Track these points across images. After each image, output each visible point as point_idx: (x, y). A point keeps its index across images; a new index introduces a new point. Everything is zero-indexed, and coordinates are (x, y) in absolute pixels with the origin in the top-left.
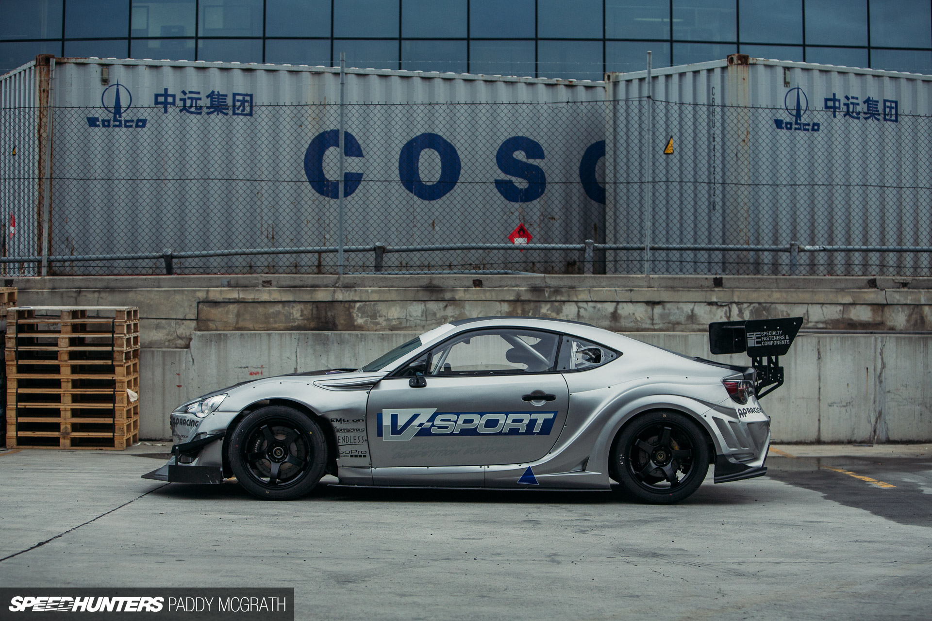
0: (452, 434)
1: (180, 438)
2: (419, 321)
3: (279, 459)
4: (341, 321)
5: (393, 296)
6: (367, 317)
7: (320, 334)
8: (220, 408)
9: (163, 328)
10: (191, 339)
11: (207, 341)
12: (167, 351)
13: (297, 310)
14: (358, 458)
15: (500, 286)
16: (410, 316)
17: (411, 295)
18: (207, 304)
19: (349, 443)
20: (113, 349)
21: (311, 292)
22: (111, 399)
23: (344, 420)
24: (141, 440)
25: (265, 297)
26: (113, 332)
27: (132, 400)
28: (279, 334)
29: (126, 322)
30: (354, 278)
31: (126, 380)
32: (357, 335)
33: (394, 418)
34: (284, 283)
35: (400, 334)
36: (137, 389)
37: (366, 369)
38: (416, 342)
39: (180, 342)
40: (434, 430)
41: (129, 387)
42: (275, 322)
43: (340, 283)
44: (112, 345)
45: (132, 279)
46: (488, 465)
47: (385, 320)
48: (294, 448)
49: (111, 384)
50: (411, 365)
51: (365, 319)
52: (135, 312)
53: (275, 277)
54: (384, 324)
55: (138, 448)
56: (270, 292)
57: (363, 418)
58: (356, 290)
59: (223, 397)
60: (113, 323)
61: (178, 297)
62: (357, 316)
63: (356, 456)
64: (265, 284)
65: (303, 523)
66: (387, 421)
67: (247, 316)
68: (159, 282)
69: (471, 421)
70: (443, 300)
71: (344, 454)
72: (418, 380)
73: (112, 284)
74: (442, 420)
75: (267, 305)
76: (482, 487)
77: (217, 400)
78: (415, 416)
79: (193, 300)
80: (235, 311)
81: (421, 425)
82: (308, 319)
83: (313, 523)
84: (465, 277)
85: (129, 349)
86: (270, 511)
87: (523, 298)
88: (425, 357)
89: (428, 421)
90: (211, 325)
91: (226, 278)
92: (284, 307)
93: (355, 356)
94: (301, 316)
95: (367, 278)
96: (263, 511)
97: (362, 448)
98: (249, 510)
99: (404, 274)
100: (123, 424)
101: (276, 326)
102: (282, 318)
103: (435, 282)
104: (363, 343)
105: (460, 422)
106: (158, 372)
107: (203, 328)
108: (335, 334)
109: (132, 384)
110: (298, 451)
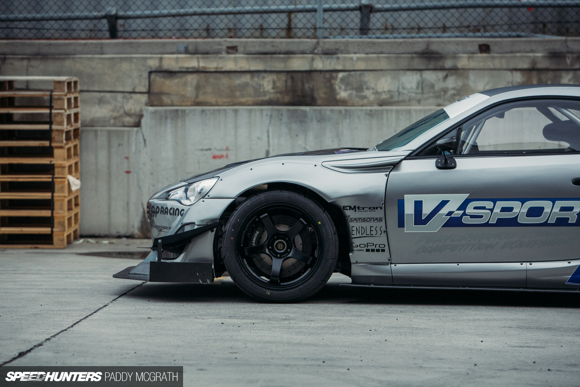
0: (487, 225)
1: (160, 229)
2: (413, 95)
3: (281, 254)
4: (320, 94)
5: (383, 64)
6: (352, 89)
7: (296, 111)
8: (211, 194)
9: (108, 102)
10: (141, 116)
11: (162, 118)
12: (114, 131)
13: (269, 81)
14: (375, 253)
15: (512, 52)
16: (404, 88)
17: (404, 64)
18: (161, 74)
19: (364, 235)
20: (51, 127)
21: (285, 60)
22: (49, 187)
23: (358, 208)
24: (82, 236)
25: (230, 65)
26: (51, 107)
27: (74, 188)
28: (247, 110)
29: (66, 95)
30: (336, 43)
31: (67, 164)
32: (340, 111)
33: (418, 205)
34: (253, 50)
35: (391, 110)
36: (78, 175)
37: (381, 148)
38: (442, 116)
39: (128, 120)
40: (466, 220)
41: (70, 173)
42: (242, 96)
43: (320, 49)
44: (50, 123)
45: (69, 44)
46: (531, 262)
47: (374, 93)
48: (298, 240)
49: (49, 169)
50: (439, 142)
51: (349, 92)
52: (75, 83)
53: (241, 42)
54: (372, 97)
55: (81, 246)
56: (235, 60)
57: (381, 205)
58: (338, 58)
59: (213, 181)
60: (51, 96)
61: (125, 66)
62: (340, 88)
63: (373, 250)
64: (230, 51)
65: (323, 328)
66: (409, 209)
67: (209, 89)
68: (102, 48)
69: (510, 209)
70: (442, 69)
71: (359, 248)
72: (446, 160)
73: (45, 50)
74: (475, 208)
75: (232, 75)
76: (524, 288)
77: (206, 184)
78: (444, 203)
79: (144, 69)
80: (195, 83)
81: (450, 213)
82: (281, 93)
83: (334, 328)
84: (469, 42)
85: (69, 128)
86: (276, 314)
87: (539, 66)
88: (454, 133)
89: (458, 210)
90: (166, 99)
91: (183, 43)
92: (252, 78)
93: (338, 136)
94: (273, 88)
95: (352, 42)
96: (269, 315)
97: (381, 240)
98: (251, 314)
99: (395, 38)
100: (64, 217)
101: (243, 100)
102: (251, 90)
103: (434, 48)
104: (348, 121)
105: (497, 210)
106: (103, 155)
107: (156, 103)
108: (314, 110)
109: (74, 169)
110: (303, 244)
